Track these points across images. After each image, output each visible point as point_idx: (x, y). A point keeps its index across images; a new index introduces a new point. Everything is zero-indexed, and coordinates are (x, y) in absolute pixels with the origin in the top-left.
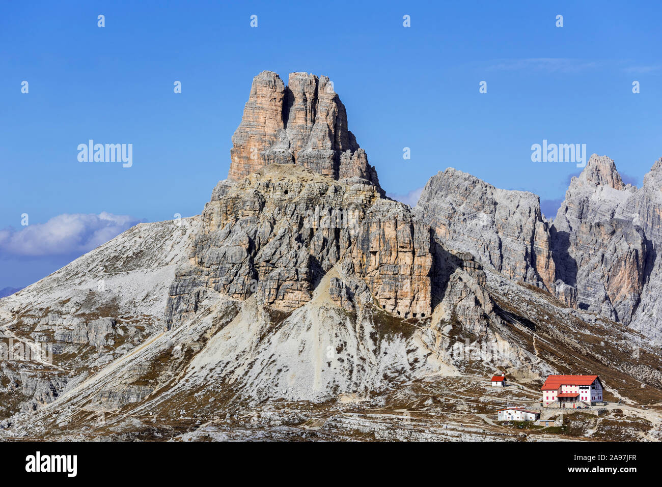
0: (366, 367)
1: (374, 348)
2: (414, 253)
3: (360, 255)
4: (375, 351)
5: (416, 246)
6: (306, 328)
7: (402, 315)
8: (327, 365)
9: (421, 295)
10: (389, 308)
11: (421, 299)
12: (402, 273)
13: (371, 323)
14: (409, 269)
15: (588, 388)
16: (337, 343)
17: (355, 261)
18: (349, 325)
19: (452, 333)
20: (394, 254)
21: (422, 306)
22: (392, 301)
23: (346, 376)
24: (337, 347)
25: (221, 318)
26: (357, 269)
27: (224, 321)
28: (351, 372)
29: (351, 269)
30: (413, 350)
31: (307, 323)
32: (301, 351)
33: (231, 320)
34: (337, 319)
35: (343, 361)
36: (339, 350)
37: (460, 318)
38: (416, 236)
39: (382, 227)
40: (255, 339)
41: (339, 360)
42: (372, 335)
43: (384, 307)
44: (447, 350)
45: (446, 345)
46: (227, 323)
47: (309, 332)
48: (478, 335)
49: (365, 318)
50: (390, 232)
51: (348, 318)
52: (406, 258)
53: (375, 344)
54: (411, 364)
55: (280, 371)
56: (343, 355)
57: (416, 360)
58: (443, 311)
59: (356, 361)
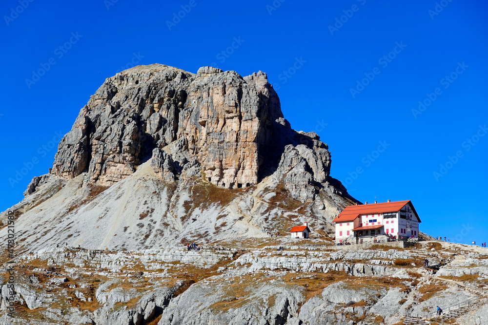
0: (167, 233)
1: (184, 215)
2: (240, 118)
3: (193, 131)
4: (183, 219)
5: (243, 110)
6: (116, 197)
7: (227, 186)
8: (123, 230)
9: (247, 163)
10: (214, 181)
11: (247, 168)
12: (227, 140)
13: (190, 192)
14: (235, 136)
15: (395, 216)
16: (143, 209)
17: (189, 138)
18: (164, 195)
19: (273, 199)
20: (221, 122)
21: (249, 175)
22: (217, 171)
23: (139, 240)
24: (141, 213)
25: (44, 195)
26: (190, 146)
27: (45, 197)
28: (147, 236)
29: (184, 146)
30: (225, 216)
31: (120, 192)
32: (101, 218)
33: (52, 196)
34: (153, 188)
35: (143, 226)
36: (142, 217)
37: (288, 186)
38: (243, 99)
39: (210, 94)
40: (65, 210)
41: (138, 225)
42: (187, 205)
43: (210, 179)
44: (263, 214)
45: (262, 210)
46: (47, 198)
47: (118, 200)
48: (303, 202)
49: (185, 188)
50: (218, 98)
51: (166, 189)
52: (233, 124)
53: (186, 212)
54: (217, 228)
55: (70, 236)
56: (146, 221)
57: (224, 225)
58: (271, 181)
59: (157, 226)
